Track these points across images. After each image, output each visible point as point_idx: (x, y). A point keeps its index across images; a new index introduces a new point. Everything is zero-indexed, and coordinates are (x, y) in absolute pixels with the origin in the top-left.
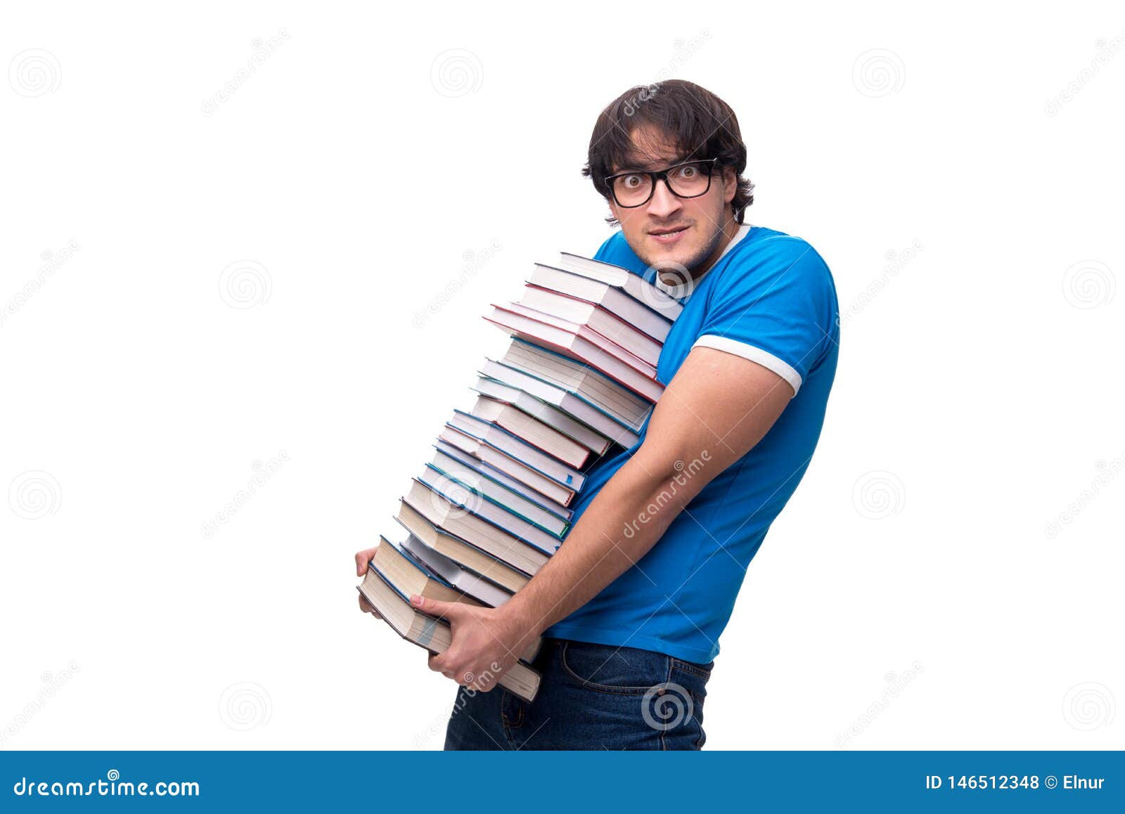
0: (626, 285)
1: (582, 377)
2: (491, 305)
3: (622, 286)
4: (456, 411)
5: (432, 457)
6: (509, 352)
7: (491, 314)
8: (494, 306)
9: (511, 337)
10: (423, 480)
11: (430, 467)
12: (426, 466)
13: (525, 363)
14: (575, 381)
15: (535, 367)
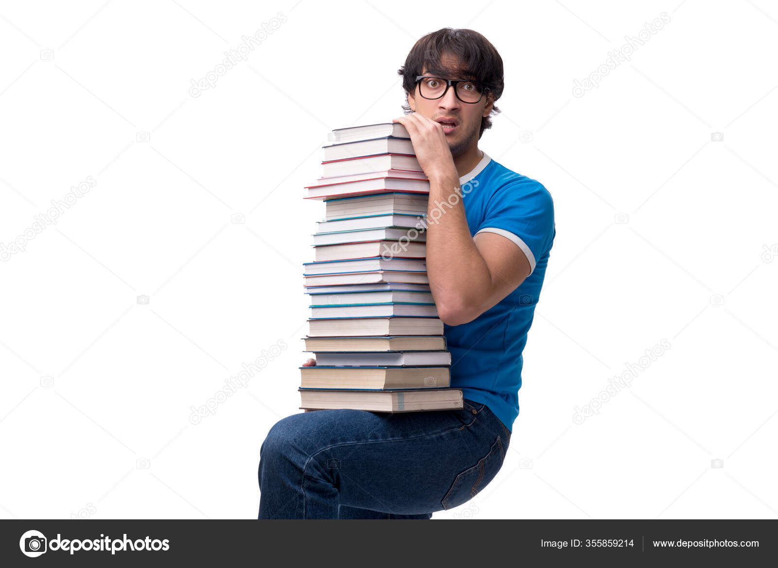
0: (393, 133)
1: (392, 201)
2: (305, 188)
3: (391, 135)
4: (304, 264)
5: (310, 301)
6: (327, 211)
7: (308, 194)
8: (306, 188)
9: (324, 201)
10: (313, 318)
11: (314, 307)
12: (311, 309)
13: (345, 212)
14: (389, 207)
15: (354, 211)
